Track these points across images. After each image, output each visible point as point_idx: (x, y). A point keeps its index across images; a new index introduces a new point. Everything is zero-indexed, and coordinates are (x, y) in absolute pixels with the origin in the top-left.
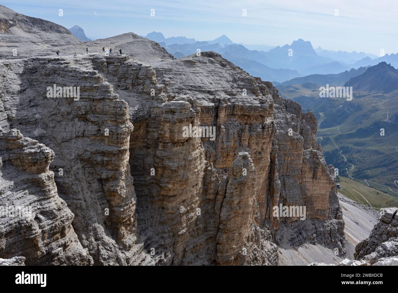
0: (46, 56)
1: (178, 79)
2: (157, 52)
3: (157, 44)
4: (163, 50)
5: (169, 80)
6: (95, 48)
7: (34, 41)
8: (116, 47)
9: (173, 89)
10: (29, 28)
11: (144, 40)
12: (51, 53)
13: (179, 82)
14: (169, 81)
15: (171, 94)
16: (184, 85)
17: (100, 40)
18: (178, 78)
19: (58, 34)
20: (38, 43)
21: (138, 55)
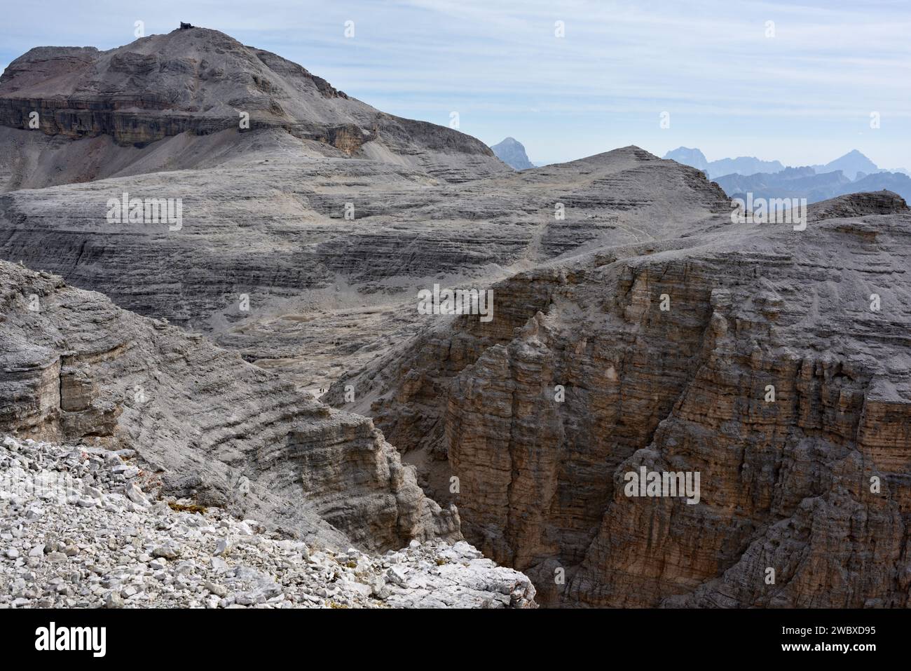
0: (428, 205)
1: (811, 295)
2: (701, 195)
3: (699, 174)
4: (714, 189)
5: (779, 298)
6: (542, 185)
7: (404, 171)
8: (595, 183)
9: (794, 333)
10: (401, 144)
11: (665, 165)
12: (439, 198)
13: (815, 307)
14: (780, 303)
15: (788, 351)
16: (840, 320)
17: (556, 165)
18: (813, 290)
19: (463, 156)
20: (412, 177)
21: (649, 202)
